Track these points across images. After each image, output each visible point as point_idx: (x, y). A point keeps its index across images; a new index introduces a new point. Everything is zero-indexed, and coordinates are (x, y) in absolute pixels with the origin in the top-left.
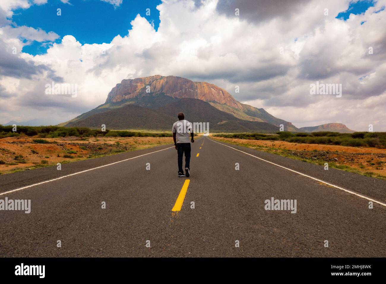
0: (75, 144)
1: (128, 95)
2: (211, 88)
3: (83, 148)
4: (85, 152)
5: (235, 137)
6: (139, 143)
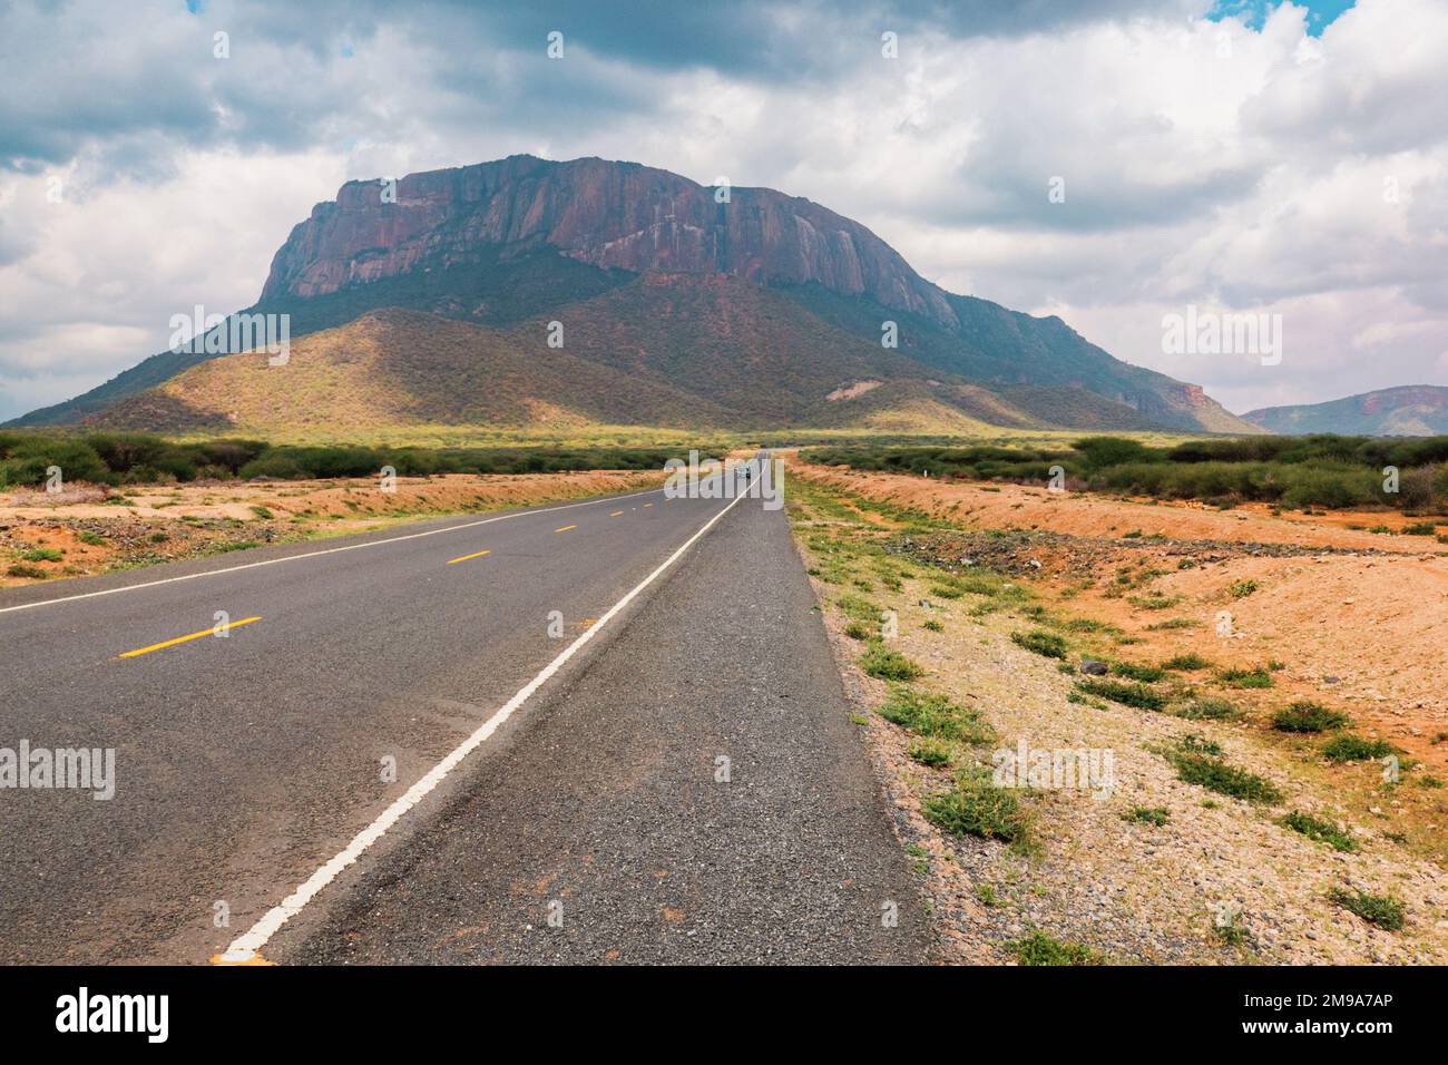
0: (59, 523)
1: (373, 259)
2: (797, 218)
3: (90, 538)
4: (94, 552)
5: (894, 466)
6: (370, 509)
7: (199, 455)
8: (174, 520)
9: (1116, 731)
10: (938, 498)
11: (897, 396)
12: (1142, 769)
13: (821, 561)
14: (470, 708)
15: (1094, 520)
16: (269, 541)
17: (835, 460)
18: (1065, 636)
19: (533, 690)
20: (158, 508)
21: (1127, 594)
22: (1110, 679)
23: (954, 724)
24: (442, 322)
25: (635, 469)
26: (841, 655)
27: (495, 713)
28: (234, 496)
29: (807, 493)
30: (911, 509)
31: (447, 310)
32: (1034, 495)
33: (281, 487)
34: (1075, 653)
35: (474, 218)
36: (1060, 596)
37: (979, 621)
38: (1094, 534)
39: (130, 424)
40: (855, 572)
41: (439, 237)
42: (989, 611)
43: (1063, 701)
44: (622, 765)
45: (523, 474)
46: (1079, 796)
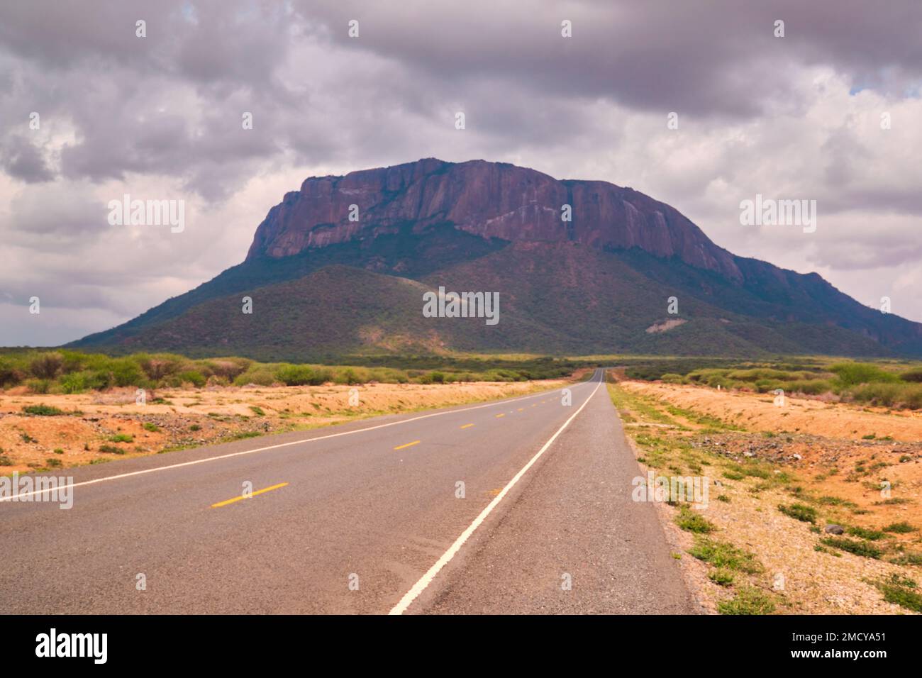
0: (131, 417)
1: (325, 231)
2: (624, 202)
3: (151, 427)
4: (154, 437)
5: (696, 382)
6: (328, 409)
7: (207, 368)
8: (204, 416)
9: (845, 570)
10: (728, 407)
11: (698, 330)
12: (859, 593)
13: (646, 452)
14: (434, 542)
15: (841, 426)
16: (267, 431)
17: (653, 376)
18: (816, 508)
19: (471, 533)
20: (188, 406)
21: (862, 480)
22: (845, 536)
23: (737, 561)
24: (372, 276)
25: (508, 381)
26: (663, 516)
27: (451, 546)
28: (237, 399)
29: (633, 401)
30: (708, 414)
31: (375, 267)
32: (799, 405)
33: (266, 392)
34: (822, 519)
35: (395, 202)
36: (814, 480)
37: (755, 496)
38: (841, 436)
39: (155, 345)
40: (670, 460)
41: (370, 216)
42: (763, 489)
43: (811, 550)
44: (533, 577)
45: (429, 384)
46: (816, 607)
